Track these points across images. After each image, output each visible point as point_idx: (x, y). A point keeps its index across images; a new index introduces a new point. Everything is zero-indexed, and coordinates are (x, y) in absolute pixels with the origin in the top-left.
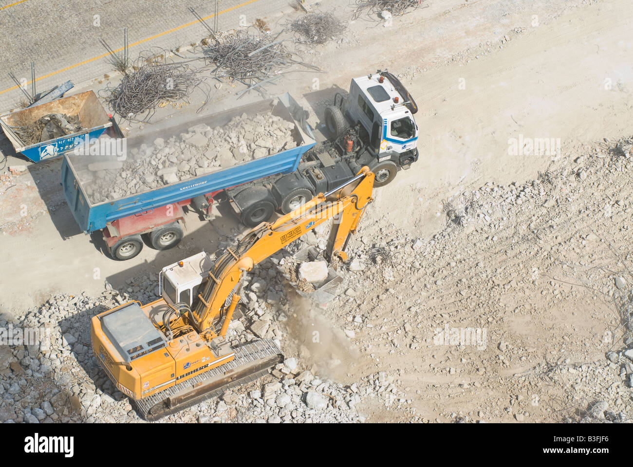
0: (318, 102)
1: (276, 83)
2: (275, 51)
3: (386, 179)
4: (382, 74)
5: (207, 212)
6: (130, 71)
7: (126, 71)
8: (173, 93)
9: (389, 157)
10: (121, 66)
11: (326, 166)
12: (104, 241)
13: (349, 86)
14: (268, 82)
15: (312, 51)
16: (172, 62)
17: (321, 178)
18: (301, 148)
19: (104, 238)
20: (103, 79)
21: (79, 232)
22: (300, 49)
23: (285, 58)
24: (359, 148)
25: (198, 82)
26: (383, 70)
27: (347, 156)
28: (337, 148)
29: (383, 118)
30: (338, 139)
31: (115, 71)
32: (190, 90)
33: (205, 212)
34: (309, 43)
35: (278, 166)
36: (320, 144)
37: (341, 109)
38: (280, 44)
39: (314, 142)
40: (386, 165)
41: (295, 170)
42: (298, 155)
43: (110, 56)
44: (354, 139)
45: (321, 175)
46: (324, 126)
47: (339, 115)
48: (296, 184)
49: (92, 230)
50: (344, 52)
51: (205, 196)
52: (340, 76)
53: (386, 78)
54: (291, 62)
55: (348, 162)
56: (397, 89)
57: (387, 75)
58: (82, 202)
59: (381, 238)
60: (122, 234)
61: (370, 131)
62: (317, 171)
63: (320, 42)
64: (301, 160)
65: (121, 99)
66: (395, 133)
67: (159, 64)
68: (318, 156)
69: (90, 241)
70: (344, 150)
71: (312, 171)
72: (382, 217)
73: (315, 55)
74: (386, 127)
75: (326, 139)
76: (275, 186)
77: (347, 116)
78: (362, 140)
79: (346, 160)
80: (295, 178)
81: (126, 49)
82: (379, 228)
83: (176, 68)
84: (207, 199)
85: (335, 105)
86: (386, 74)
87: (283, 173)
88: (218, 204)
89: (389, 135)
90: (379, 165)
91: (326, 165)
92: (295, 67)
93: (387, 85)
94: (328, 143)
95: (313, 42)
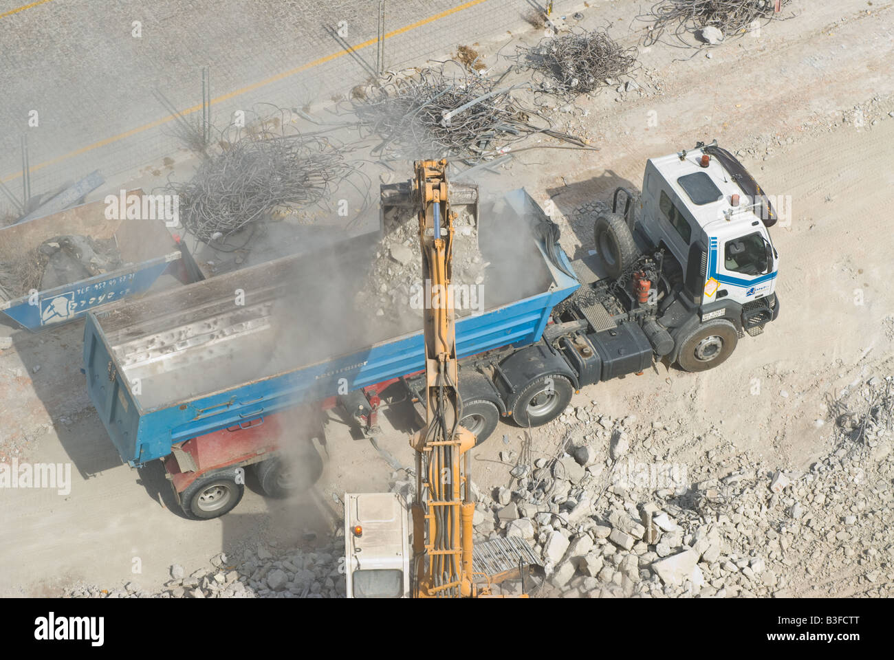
0: (580, 207)
1: (499, 170)
2: (495, 108)
3: (716, 354)
4: (707, 150)
5: (369, 423)
6: (215, 150)
7: (207, 151)
8: (298, 193)
9: (722, 312)
10: (198, 141)
11: (598, 331)
12: (168, 480)
13: (642, 175)
14: (485, 169)
15: (568, 108)
16: (297, 133)
17: (590, 354)
18: (550, 297)
19: (168, 476)
20: (162, 168)
21: (116, 462)
22: (545, 104)
23: (516, 121)
24: (662, 294)
25: (347, 171)
26: (708, 143)
27: (639, 311)
28: (620, 295)
29: (710, 235)
30: (623, 276)
31: (186, 150)
32: (332, 186)
33: (363, 423)
34: (561, 93)
35: (505, 332)
36: (587, 288)
37: (626, 219)
38: (506, 94)
39: (576, 283)
40: (716, 327)
41: (538, 340)
42: (544, 309)
43: (175, 122)
44: (653, 277)
45: (590, 348)
46: (593, 252)
47: (622, 231)
48: (542, 365)
49: (144, 460)
50: (630, 108)
51: (363, 391)
52: (622, 155)
53: (713, 157)
54: (527, 129)
55: (641, 322)
56: (735, 179)
57: (716, 152)
58: (124, 404)
59: (708, 471)
60: (203, 466)
61: (684, 261)
62: (581, 340)
63: (582, 90)
64: (551, 320)
65: (198, 204)
66: (734, 264)
67: (269, 136)
68: (582, 310)
69: (138, 482)
70: (633, 300)
71: (571, 340)
72: (709, 428)
73: (574, 115)
74: (714, 253)
75: (598, 279)
76: (500, 370)
77: (639, 233)
78: (668, 279)
79: (638, 318)
80: (538, 354)
81: (207, 107)
82: (703, 451)
83: (302, 145)
84: (369, 398)
85: (614, 211)
86: (713, 150)
87: (515, 345)
88: (387, 408)
89: (721, 269)
90: (702, 328)
91: (599, 329)
92: (537, 138)
93: (716, 172)
94: (602, 285)
95: (569, 89)
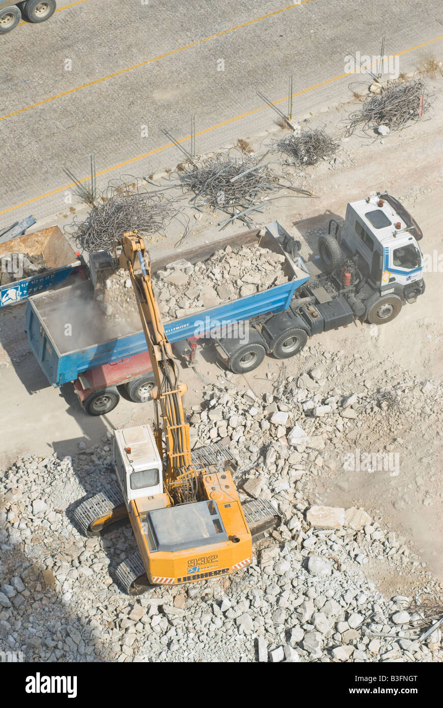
0: (309, 231)
1: (263, 211)
2: (260, 175)
3: (389, 315)
4: (382, 197)
5: (190, 358)
6: (99, 202)
7: (95, 203)
8: (147, 226)
9: (392, 290)
10: (89, 198)
11: (321, 303)
12: (76, 395)
13: (345, 212)
14: (254, 210)
15: (302, 174)
16: (145, 191)
17: (317, 316)
18: (293, 284)
19: (76, 391)
20: (69, 213)
21: (47, 384)
22: (288, 172)
23: (272, 183)
24: (358, 281)
25: (175, 213)
26: (382, 193)
27: (345, 291)
28: (334, 281)
29: (384, 246)
30: (335, 271)
31: (82, 203)
32: (166, 221)
33: (188, 359)
34: (298, 165)
35: (268, 305)
36: (315, 278)
37: (336, 238)
38: (266, 167)
39: (308, 276)
40: (390, 298)
41: (287, 308)
42: (290, 291)
43: (76, 187)
44: (352, 271)
45: (317, 313)
46: (318, 257)
47: (334, 244)
48: (289, 323)
49: (62, 383)
50: (337, 173)
51: (187, 340)
52: (333, 200)
53: (385, 201)
54: (278, 186)
55: (345, 296)
56: (398, 214)
57: (387, 198)
58: (50, 351)
59: (386, 381)
60: (95, 386)
61: (370, 261)
62: (312, 308)
63: (310, 163)
64: (294, 297)
65: (90, 234)
66: (399, 262)
67: (130, 194)
68: (312, 291)
69: (60, 395)
70: (341, 284)
71: (306, 308)
72: (386, 357)
73: (306, 178)
74: (387, 256)
75: (320, 272)
76: (266, 326)
77: (343, 245)
78: (360, 271)
79: (344, 295)
80: (288, 316)
81: (94, 178)
82: (383, 370)
83: (149, 198)
84: (190, 344)
85: (329, 233)
86: (384, 197)
87: (274, 312)
88: (202, 349)
89: (391, 265)
90: (381, 299)
91: (322, 301)
92: (284, 192)
93: (388, 210)
94: (323, 276)
95: (302, 163)
